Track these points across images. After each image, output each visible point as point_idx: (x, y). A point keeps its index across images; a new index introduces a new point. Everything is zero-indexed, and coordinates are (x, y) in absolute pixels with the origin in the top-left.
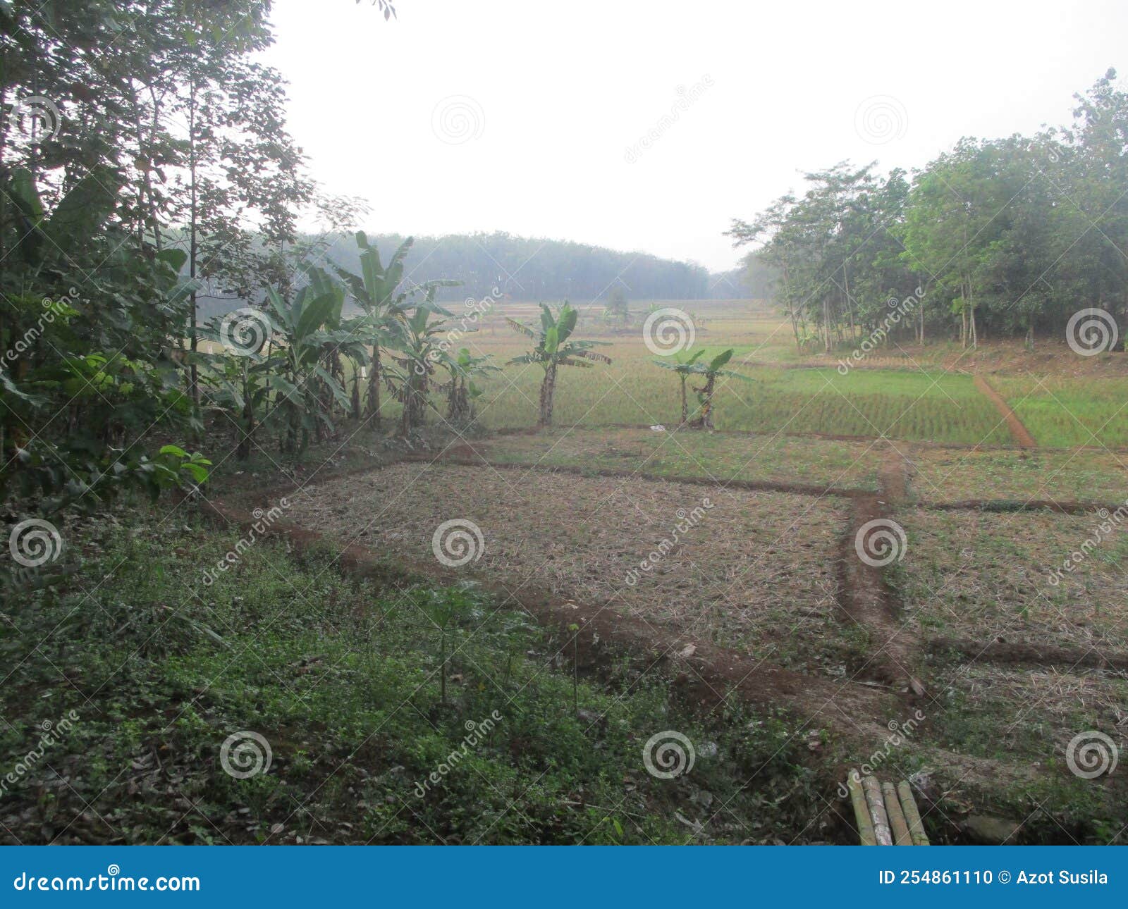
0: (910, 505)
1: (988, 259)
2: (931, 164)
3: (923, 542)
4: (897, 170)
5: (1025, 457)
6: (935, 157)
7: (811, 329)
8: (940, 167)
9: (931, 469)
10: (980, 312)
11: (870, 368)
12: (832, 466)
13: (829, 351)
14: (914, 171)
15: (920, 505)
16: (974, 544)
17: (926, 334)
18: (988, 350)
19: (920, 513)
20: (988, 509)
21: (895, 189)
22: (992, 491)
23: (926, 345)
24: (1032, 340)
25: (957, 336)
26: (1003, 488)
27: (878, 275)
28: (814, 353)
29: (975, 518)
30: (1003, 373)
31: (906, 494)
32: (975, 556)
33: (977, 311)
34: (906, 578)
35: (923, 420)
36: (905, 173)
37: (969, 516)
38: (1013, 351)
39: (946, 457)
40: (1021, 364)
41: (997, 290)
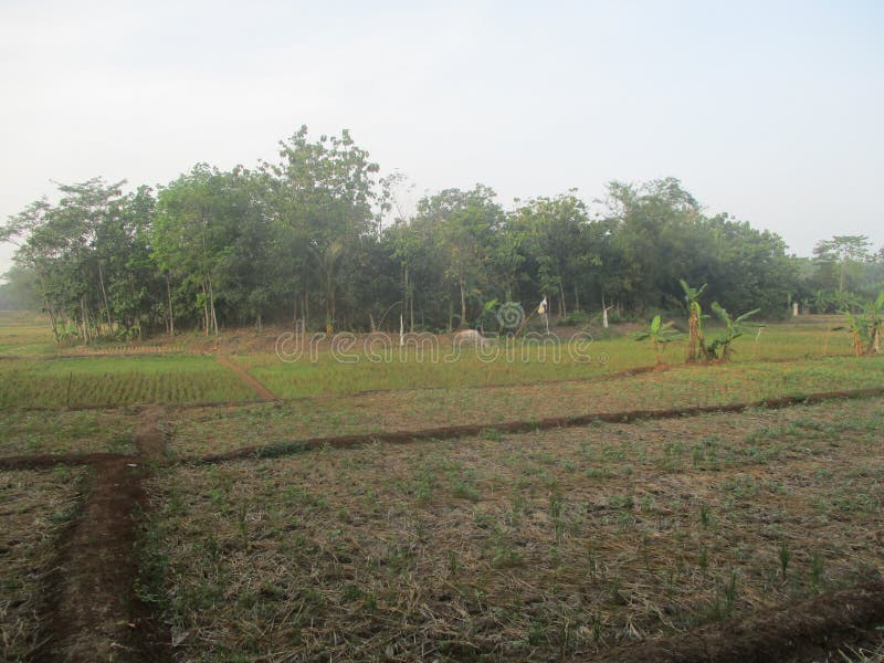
0: (172, 464)
1: (223, 260)
2: (173, 183)
3: (193, 510)
4: (144, 187)
5: (279, 407)
6: (176, 178)
7: (70, 326)
8: (180, 186)
9: (190, 426)
10: (219, 304)
11: (127, 355)
12: (76, 436)
13: (88, 343)
14: (159, 186)
15: (183, 462)
16: (259, 501)
17: (175, 325)
18: (228, 335)
19: (184, 472)
20: (264, 456)
21: (143, 203)
22: (257, 439)
23: (176, 335)
24: (261, 327)
25: (201, 327)
26: (267, 435)
27: (131, 276)
28: (74, 346)
29: (252, 469)
30: (241, 353)
31: (164, 454)
32: (265, 517)
33: (216, 305)
34: (170, 575)
35: (178, 390)
36: (151, 189)
37: (246, 467)
38: (247, 337)
39: (203, 415)
40: (253, 346)
41: (232, 286)
